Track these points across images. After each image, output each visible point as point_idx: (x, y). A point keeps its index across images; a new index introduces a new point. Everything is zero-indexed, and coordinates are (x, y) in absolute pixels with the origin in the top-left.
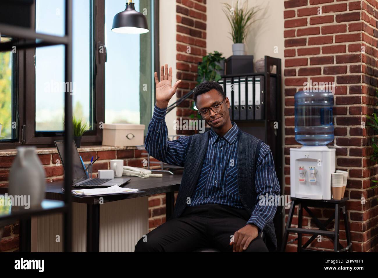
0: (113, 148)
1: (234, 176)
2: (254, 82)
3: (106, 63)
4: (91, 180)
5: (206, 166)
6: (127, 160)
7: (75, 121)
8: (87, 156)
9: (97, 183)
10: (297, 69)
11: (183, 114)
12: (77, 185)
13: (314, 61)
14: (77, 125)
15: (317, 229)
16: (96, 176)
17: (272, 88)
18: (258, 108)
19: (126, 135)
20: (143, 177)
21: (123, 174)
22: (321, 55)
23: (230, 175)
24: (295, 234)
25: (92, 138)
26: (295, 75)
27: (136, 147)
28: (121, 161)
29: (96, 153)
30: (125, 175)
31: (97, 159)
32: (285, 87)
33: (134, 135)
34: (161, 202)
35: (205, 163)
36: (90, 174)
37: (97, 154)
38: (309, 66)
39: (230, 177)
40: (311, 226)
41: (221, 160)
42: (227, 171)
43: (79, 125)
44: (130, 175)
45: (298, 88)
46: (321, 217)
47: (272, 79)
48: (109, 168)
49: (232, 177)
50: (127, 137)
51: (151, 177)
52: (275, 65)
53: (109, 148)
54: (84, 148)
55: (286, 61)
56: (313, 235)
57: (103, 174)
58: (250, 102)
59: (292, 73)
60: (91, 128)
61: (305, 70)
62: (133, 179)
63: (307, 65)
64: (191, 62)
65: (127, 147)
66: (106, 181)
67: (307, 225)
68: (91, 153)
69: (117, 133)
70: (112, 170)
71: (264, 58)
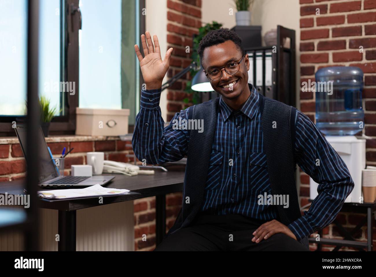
0: (90, 138)
1: (261, 166)
2: (264, 57)
3: (80, 31)
4: (63, 178)
5: (216, 154)
6: (107, 153)
7: (42, 102)
8: (57, 147)
9: (71, 182)
10: (316, 42)
11: (174, 98)
12: (45, 184)
13: (337, 32)
14: (44, 107)
15: (341, 239)
16: (69, 173)
17: (285, 66)
18: (269, 89)
19: (106, 122)
20: (130, 174)
21: (104, 170)
22: (346, 25)
23: (256, 164)
24: (312, 245)
25: (63, 126)
26: (313, 50)
27: (118, 137)
28: (101, 154)
29: (69, 144)
30: (106, 172)
31: (70, 152)
32: (300, 65)
33: (116, 122)
34: (149, 206)
35: (215, 150)
36: (60, 171)
37: (70, 146)
38: (331, 39)
39: (256, 167)
40: (334, 234)
41: (240, 143)
42: (251, 159)
43: (47, 108)
44: (113, 172)
45: (317, 66)
46: (345, 224)
47: (285, 55)
48: (84, 163)
49: (258, 167)
50: (107, 124)
51: (139, 175)
52: (288, 37)
53: (85, 138)
54: (53, 137)
55: (302, 33)
56: (335, 246)
57: (78, 170)
58: (259, 82)
59: (309, 47)
60: (61, 113)
61: (326, 43)
62: (118, 178)
63: (328, 37)
64: (184, 35)
65: (108, 137)
66: (82, 180)
67: (328, 234)
68: (62, 144)
69: (95, 119)
70: (90, 165)
71: (275, 28)
